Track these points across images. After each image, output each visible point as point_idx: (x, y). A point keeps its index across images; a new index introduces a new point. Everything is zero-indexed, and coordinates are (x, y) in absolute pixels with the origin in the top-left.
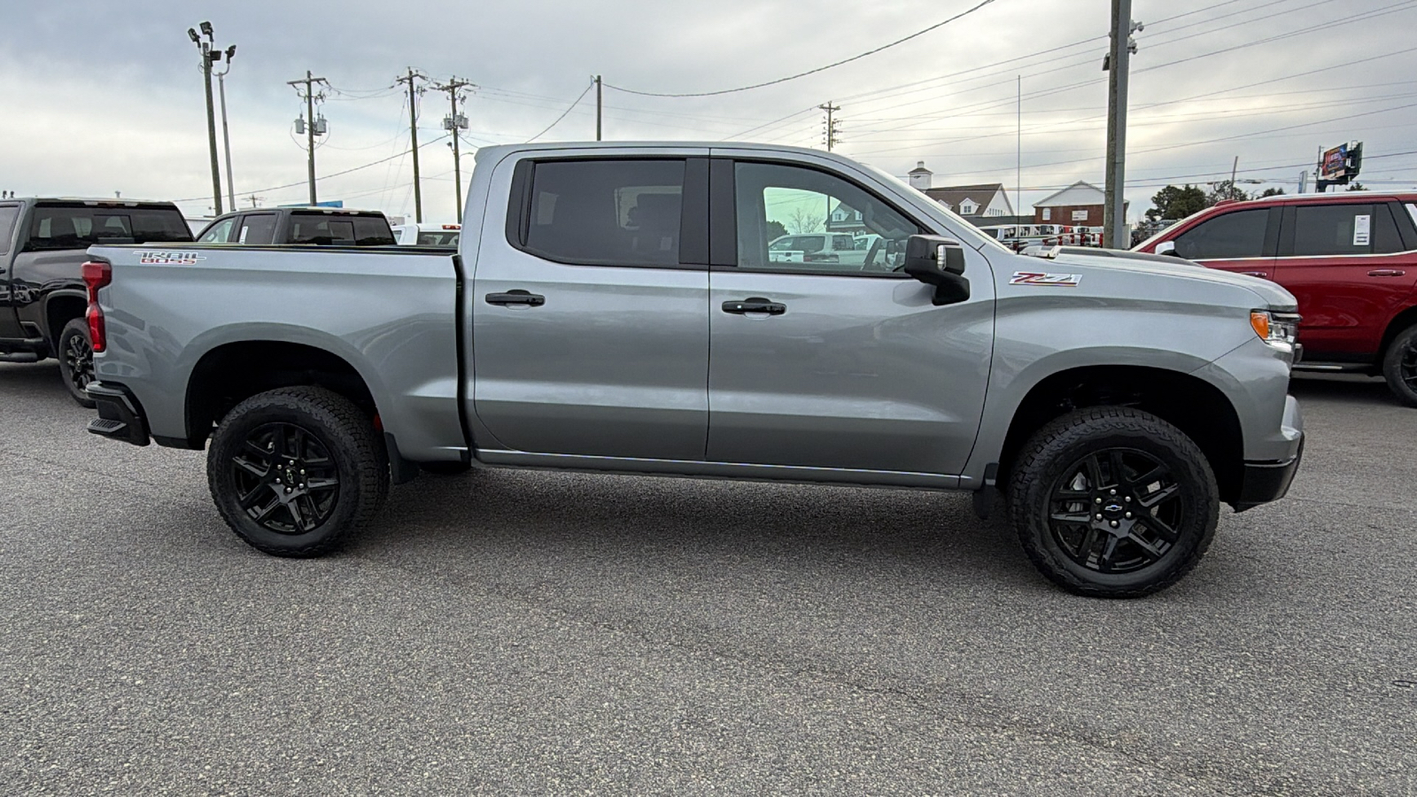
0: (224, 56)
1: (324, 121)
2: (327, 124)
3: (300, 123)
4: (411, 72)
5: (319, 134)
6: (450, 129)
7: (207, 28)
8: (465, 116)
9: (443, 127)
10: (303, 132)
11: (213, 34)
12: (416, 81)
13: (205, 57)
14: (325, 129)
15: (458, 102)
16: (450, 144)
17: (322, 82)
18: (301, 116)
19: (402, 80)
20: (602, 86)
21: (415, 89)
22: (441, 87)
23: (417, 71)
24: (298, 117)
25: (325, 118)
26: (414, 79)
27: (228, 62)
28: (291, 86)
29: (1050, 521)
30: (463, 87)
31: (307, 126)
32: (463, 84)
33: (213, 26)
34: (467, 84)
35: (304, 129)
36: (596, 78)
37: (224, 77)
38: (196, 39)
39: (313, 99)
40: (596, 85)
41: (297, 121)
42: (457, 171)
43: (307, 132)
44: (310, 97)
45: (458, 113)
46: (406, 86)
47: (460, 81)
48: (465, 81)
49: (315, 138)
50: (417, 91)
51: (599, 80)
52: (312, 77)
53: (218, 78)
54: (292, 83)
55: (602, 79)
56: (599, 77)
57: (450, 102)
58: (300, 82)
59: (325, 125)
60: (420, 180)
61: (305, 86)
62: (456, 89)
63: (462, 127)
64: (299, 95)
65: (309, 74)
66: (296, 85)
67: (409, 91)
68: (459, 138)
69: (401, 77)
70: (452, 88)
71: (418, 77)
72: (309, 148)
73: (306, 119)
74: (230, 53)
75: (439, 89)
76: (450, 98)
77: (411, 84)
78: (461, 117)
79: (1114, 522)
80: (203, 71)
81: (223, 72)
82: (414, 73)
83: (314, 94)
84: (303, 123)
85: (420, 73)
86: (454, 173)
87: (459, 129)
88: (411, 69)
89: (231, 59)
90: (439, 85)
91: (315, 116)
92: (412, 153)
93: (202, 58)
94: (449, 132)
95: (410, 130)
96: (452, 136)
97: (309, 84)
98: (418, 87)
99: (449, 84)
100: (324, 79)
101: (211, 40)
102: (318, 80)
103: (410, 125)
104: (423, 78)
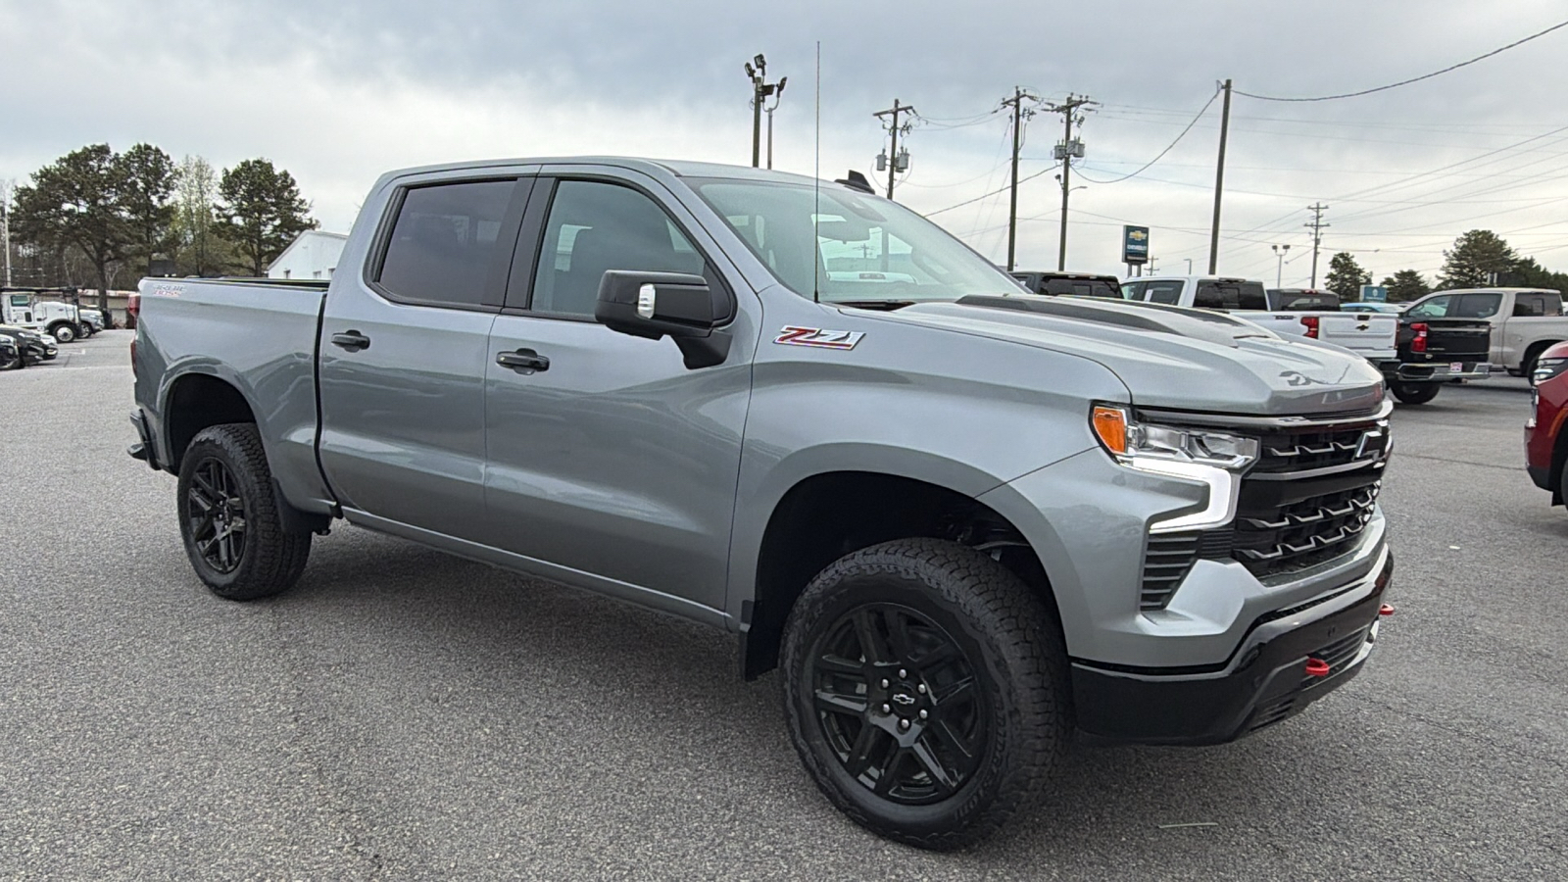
0: (776, 89)
1: (906, 155)
2: (910, 158)
3: (882, 158)
4: (1018, 92)
5: (900, 170)
6: (1061, 159)
7: (760, 61)
8: (1081, 142)
9: (1053, 157)
10: (884, 169)
11: (766, 67)
12: (1024, 103)
13: (757, 92)
14: (907, 164)
15: (1074, 125)
16: (1058, 177)
17: (910, 111)
18: (884, 151)
19: (1007, 103)
20: (1232, 94)
21: (1021, 112)
22: (1055, 107)
23: (1025, 91)
24: (881, 153)
25: (908, 152)
26: (1021, 100)
27: (778, 95)
28: (877, 117)
29: (815, 699)
30: (1081, 106)
31: (888, 162)
32: (1081, 102)
33: (766, 59)
34: (1086, 102)
35: (885, 165)
36: (1224, 83)
37: (774, 112)
38: (751, 73)
39: (898, 132)
40: (1223, 92)
41: (879, 157)
42: (1065, 209)
43: (888, 169)
44: (895, 127)
45: (1072, 138)
46: (1011, 110)
47: (1078, 99)
48: (1084, 99)
49: (896, 175)
50: (1024, 114)
51: (1228, 86)
52: (900, 106)
53: (767, 114)
54: (878, 114)
55: (1232, 84)
56: (1229, 82)
57: (1064, 126)
58: (886, 113)
59: (907, 160)
60: (1017, 221)
61: (891, 116)
62: (1073, 110)
63: (1075, 155)
64: (884, 128)
65: (897, 102)
66: (883, 116)
67: (1014, 115)
68: (1070, 169)
69: (1007, 99)
70: (1067, 109)
71: (1026, 98)
72: (888, 187)
73: (888, 154)
74: (781, 87)
75: (1053, 111)
76: (1065, 120)
77: (1017, 107)
78: (1076, 143)
79: (905, 722)
80: (753, 107)
81: (773, 107)
82: (1022, 93)
83: (900, 125)
84: (885, 158)
85: (1027, 93)
86: (1060, 212)
87: (1072, 157)
88: (1019, 89)
89: (781, 93)
90: (1052, 105)
91: (898, 150)
92: (1010, 190)
93: (753, 94)
94: (1059, 162)
95: (1011, 161)
96: (1063, 167)
97: (895, 114)
98: (1025, 110)
99: (1065, 103)
100: (911, 108)
101: (763, 73)
102: (905, 109)
103: (1011, 156)
104: (1031, 98)
